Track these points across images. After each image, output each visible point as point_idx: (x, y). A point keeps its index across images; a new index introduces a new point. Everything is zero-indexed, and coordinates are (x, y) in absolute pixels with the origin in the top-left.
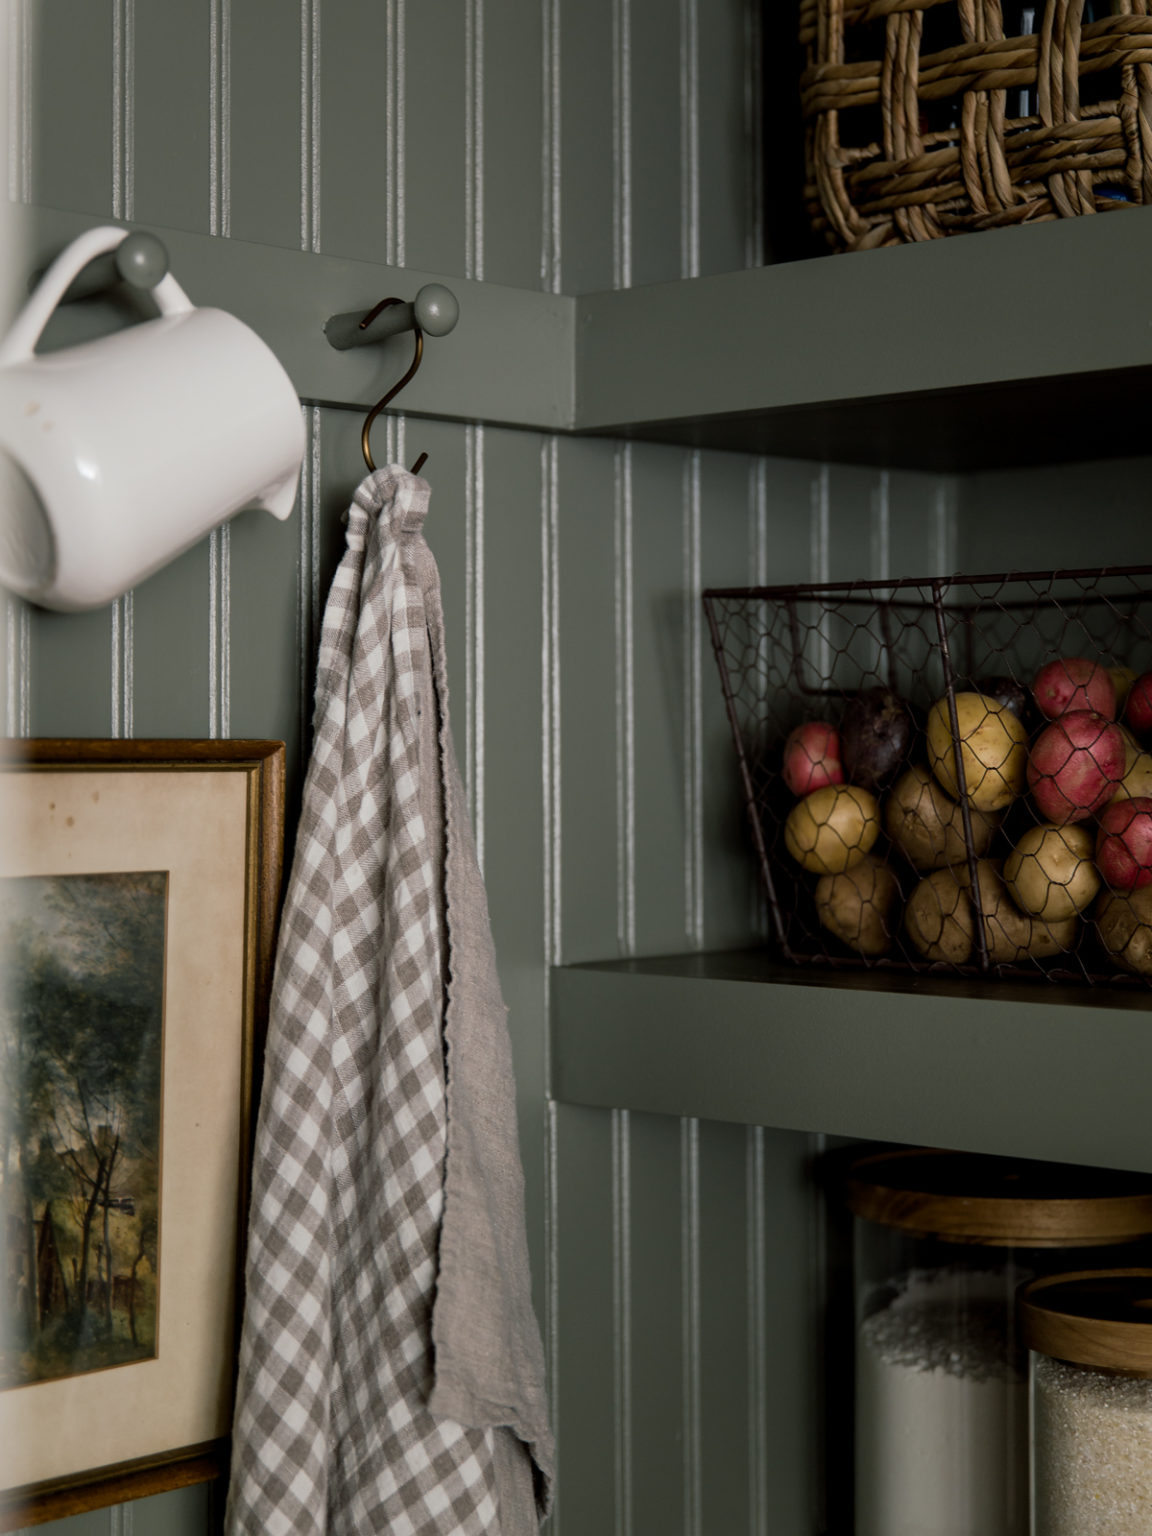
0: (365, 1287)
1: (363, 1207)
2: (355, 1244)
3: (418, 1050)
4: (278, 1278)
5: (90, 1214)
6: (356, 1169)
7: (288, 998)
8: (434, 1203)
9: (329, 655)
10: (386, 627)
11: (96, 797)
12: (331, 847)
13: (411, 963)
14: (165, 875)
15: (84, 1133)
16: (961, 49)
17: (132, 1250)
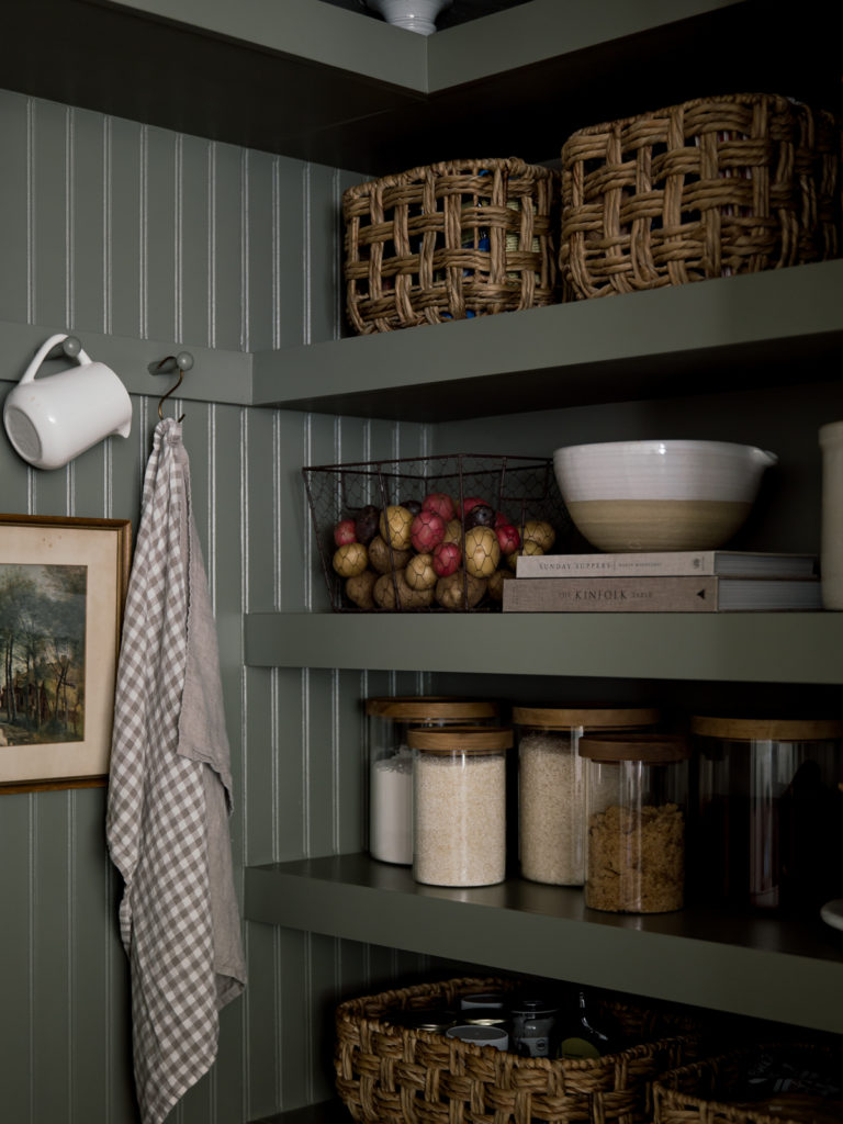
0: (158, 715)
1: (158, 687)
2: (155, 700)
3: (176, 629)
4: (125, 709)
5: (59, 686)
6: (156, 674)
7: (130, 611)
8: (181, 683)
9: (147, 488)
10: (167, 477)
11: (60, 537)
12: (147, 557)
13: (174, 598)
14: (86, 567)
15: (56, 657)
16: (395, 258)
17: (75, 702)
